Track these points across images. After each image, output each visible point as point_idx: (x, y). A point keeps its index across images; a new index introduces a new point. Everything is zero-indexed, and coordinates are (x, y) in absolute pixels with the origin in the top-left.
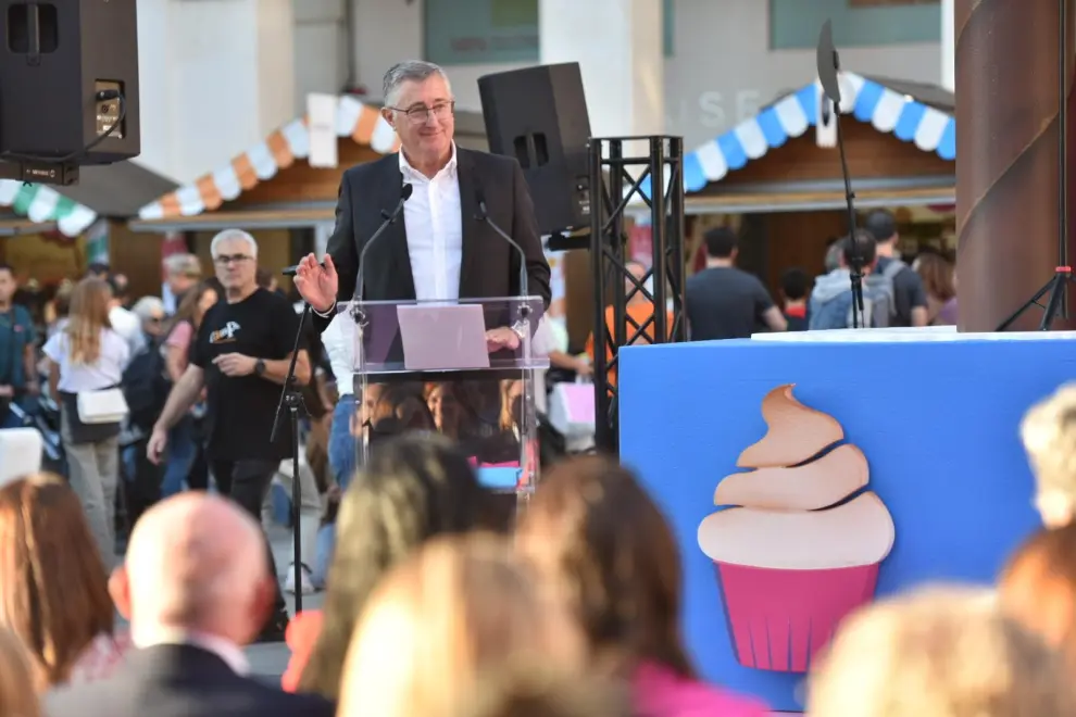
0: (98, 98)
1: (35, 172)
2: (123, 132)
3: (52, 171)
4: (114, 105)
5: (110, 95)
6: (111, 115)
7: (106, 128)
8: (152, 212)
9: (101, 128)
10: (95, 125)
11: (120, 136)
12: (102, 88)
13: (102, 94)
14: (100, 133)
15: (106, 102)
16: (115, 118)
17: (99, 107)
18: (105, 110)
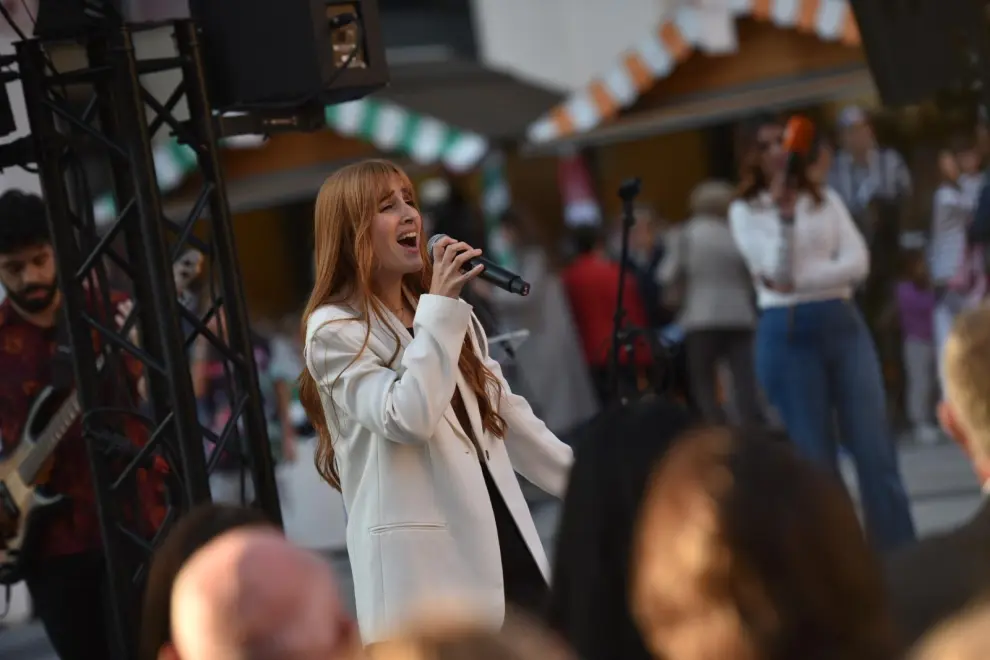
0: (332, 26)
1: (274, 122)
2: (366, 59)
3: (294, 118)
4: (351, 31)
5: (345, 20)
6: (350, 42)
7: (345, 58)
8: (544, 131)
9: (340, 60)
10: (333, 56)
11: (363, 65)
12: (333, 13)
13: (336, 20)
14: (338, 65)
15: (342, 29)
16: (354, 46)
17: (334, 35)
18: (342, 39)
